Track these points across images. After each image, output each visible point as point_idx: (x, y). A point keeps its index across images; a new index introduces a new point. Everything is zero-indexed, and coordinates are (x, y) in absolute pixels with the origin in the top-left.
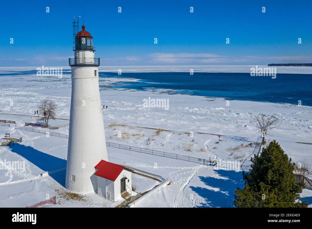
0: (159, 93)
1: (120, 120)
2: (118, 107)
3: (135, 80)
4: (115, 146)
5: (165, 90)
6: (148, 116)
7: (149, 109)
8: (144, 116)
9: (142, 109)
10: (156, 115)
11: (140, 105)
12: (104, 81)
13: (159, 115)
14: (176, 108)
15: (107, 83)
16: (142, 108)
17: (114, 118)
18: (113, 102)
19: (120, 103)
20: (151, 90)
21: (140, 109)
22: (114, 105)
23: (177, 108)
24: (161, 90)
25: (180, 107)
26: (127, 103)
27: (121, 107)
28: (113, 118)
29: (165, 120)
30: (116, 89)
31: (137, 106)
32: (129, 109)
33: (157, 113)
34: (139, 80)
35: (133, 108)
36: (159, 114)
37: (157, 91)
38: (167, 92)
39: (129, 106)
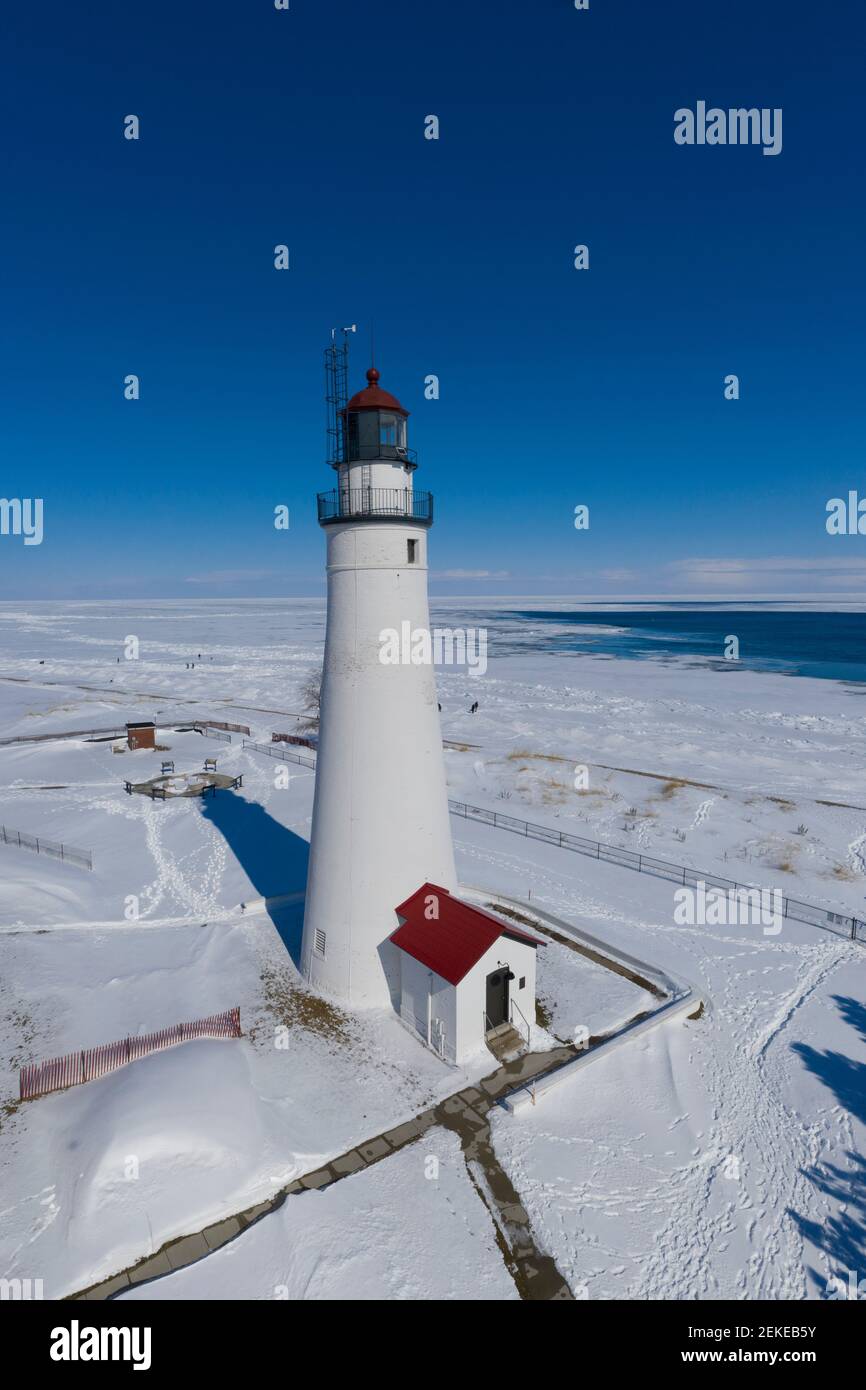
0: (684, 667)
1: (548, 742)
2: (551, 702)
3: (614, 631)
4: (511, 827)
5: (703, 659)
6: (639, 733)
7: (645, 713)
8: (628, 733)
9: (622, 711)
10: (667, 731)
11: (619, 700)
12: (523, 631)
13: (678, 732)
14: (736, 712)
15: (532, 637)
16: (622, 708)
17: (531, 733)
18: (539, 687)
19: (558, 690)
20: (659, 658)
21: (616, 710)
22: (539, 695)
23: (742, 713)
24: (690, 658)
25: (750, 710)
26: (578, 692)
27: (557, 703)
28: (525, 734)
29: (698, 748)
30: (552, 654)
31: (609, 701)
32: (581, 708)
33: (671, 724)
34: (627, 632)
35: (595, 707)
36: (676, 729)
37: (677, 661)
38: (707, 664)
39: (584, 701)
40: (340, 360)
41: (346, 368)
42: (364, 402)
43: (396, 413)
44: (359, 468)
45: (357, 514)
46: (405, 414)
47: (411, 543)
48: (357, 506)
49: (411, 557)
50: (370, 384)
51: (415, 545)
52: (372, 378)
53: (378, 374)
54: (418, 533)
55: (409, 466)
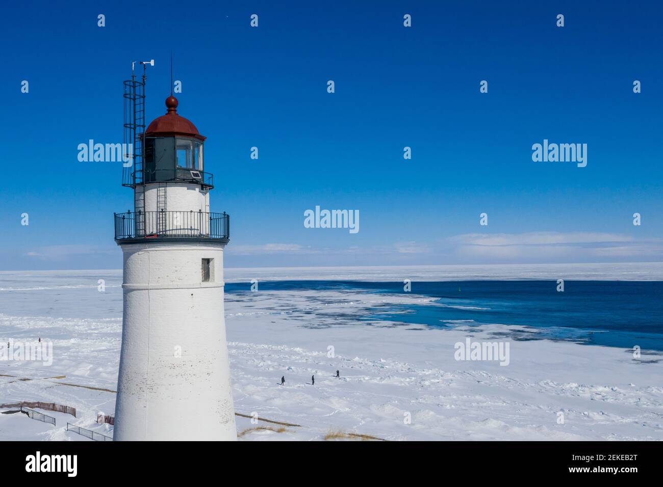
0: (488, 336)
1: (363, 418)
2: (367, 375)
3: (424, 301)
5: (505, 328)
6: (448, 406)
7: (453, 385)
8: (438, 407)
9: (433, 384)
10: (474, 404)
11: (430, 372)
12: (345, 301)
13: (485, 404)
14: (537, 383)
15: (351, 307)
16: (433, 380)
17: (347, 409)
18: (357, 359)
19: (374, 362)
20: (467, 328)
21: (427, 383)
22: (357, 367)
23: (542, 383)
24: (494, 328)
25: (549, 381)
26: (392, 364)
27: (373, 376)
28: (342, 410)
29: (503, 424)
30: (370, 324)
31: (421, 373)
32: (395, 381)
33: (478, 397)
34: (436, 301)
35: (408, 380)
36: (482, 402)
37: (482, 331)
38: (509, 334)
39: (397, 373)
40: (139, 90)
41: (144, 97)
42: (161, 128)
43: (192, 138)
44: (155, 190)
45: (151, 235)
46: (202, 139)
47: (207, 262)
48: (152, 228)
49: (207, 275)
50: (169, 111)
51: (211, 263)
52: (171, 105)
53: (176, 100)
54: (214, 253)
55: (204, 187)
